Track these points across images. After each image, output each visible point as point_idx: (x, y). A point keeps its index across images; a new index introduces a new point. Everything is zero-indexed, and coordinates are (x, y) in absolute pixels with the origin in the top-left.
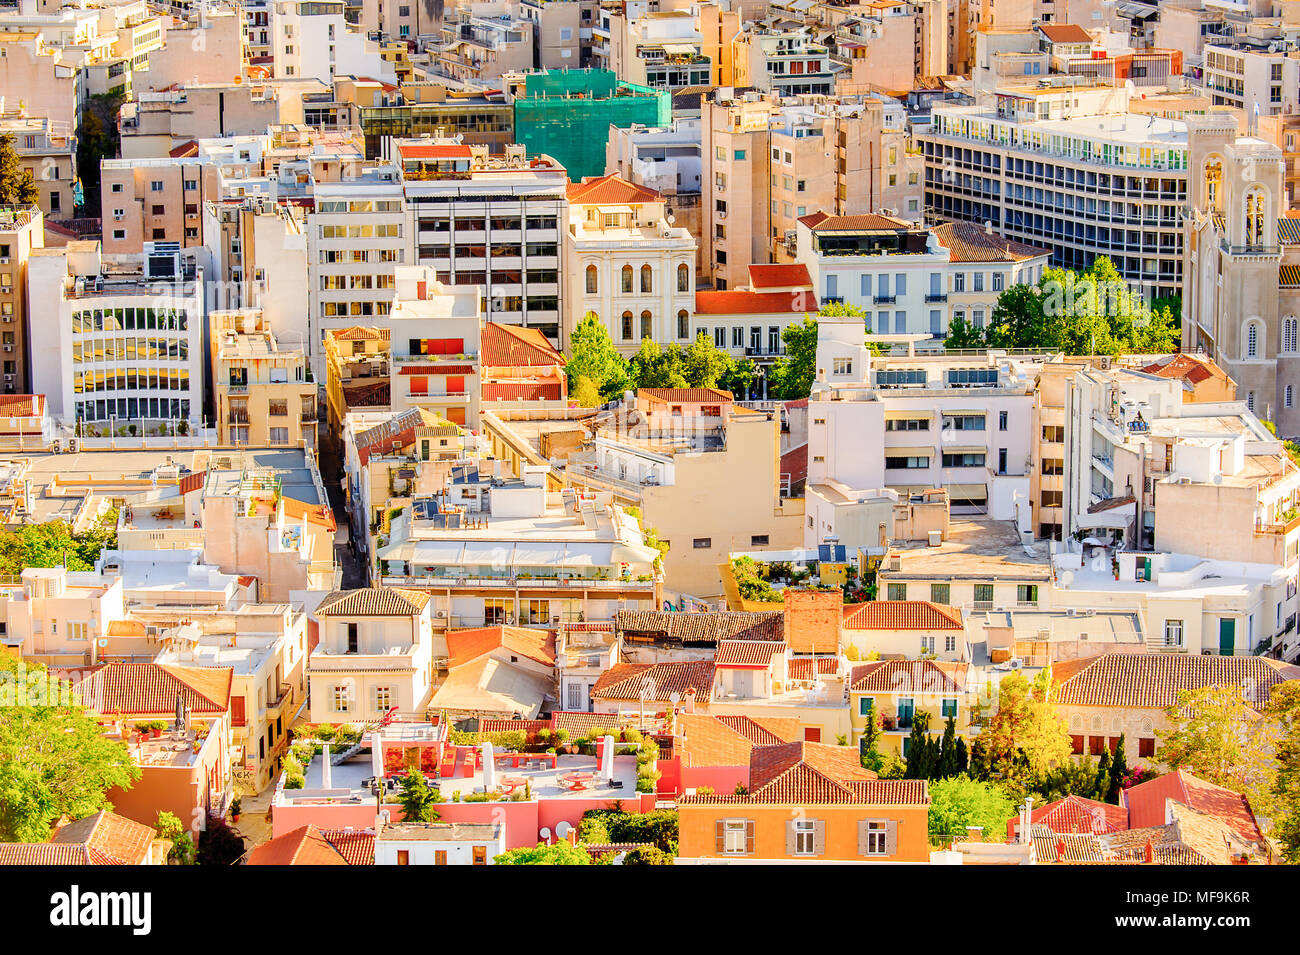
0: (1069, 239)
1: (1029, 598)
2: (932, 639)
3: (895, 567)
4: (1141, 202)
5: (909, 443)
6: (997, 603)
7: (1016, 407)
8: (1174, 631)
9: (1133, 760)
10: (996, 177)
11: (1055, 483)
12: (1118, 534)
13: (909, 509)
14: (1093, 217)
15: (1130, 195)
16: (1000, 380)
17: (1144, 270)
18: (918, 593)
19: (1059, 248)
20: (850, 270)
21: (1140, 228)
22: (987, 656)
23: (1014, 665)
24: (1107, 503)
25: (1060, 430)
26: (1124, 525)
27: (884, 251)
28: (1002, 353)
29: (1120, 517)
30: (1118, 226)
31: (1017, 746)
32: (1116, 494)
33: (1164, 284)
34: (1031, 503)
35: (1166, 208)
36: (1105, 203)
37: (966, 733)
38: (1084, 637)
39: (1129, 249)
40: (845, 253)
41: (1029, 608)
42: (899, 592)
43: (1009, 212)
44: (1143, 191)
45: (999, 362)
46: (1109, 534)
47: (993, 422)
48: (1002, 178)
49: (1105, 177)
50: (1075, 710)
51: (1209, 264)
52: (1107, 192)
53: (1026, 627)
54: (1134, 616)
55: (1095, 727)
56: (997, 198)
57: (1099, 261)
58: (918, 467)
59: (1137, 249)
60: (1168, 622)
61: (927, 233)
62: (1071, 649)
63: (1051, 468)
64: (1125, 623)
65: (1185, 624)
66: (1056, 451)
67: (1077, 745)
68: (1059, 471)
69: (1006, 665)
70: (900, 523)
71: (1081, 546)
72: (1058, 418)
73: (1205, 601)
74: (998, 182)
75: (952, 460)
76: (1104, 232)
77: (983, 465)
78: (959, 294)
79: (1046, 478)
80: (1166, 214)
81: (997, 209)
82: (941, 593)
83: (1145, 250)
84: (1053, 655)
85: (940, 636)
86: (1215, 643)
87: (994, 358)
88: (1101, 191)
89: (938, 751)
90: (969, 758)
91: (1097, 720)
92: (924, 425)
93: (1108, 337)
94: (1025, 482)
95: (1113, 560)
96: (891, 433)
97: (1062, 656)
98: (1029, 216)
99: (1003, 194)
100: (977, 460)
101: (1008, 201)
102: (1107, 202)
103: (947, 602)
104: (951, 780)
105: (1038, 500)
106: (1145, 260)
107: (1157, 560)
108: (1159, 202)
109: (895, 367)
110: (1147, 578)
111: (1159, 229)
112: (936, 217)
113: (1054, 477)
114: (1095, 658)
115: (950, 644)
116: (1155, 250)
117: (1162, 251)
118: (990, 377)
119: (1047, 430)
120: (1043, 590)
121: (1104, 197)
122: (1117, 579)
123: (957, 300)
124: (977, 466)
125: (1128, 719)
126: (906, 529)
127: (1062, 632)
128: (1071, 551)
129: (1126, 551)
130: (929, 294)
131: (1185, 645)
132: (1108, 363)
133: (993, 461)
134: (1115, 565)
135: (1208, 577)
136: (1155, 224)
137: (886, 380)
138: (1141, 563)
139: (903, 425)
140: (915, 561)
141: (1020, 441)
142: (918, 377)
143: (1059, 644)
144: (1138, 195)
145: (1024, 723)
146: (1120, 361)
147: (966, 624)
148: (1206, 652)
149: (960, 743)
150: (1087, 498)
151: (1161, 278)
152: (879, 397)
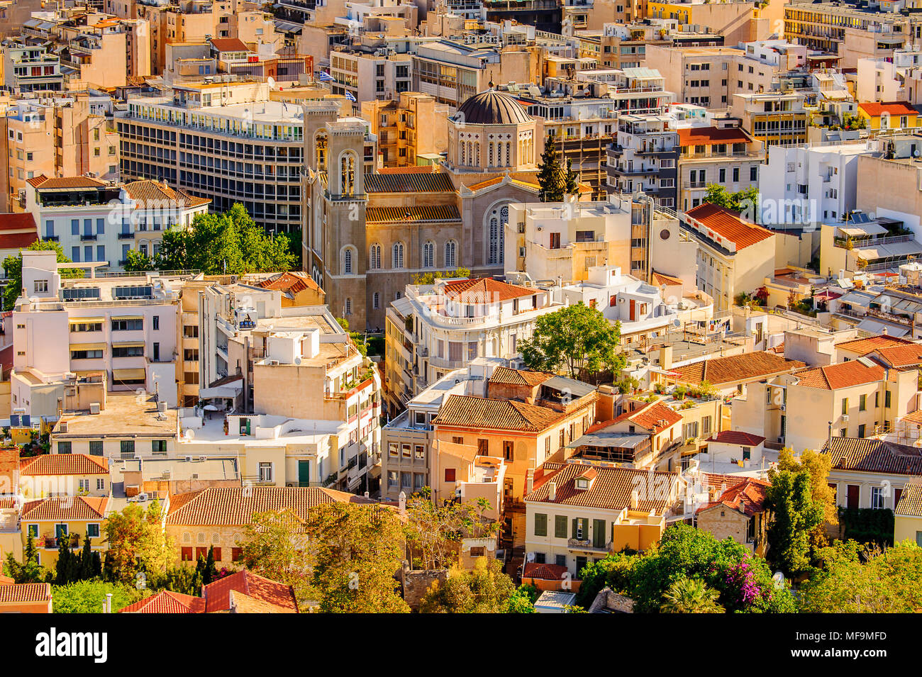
0: (225, 192)
1: (161, 449)
2: (87, 481)
3: (64, 429)
4: (275, 164)
5: (86, 340)
6: (138, 454)
7: (165, 311)
8: (265, 469)
9: (225, 562)
10: (173, 148)
11: (194, 367)
12: (230, 402)
13: (76, 388)
14: (241, 176)
15: (267, 159)
16: (154, 294)
17: (279, 212)
18: (81, 448)
19: (218, 198)
20: (63, 216)
21: (275, 183)
22: (121, 491)
23: (142, 498)
24: (226, 379)
25: (196, 328)
26: (233, 395)
27: (88, 203)
28: (156, 274)
29: (232, 390)
30: (259, 182)
31: (136, 555)
32: (230, 374)
33: (292, 222)
34: (177, 381)
35: (293, 168)
36: (249, 166)
37: (100, 546)
38: (195, 476)
39: (267, 198)
40: (60, 205)
41: (161, 456)
42: (66, 448)
43: (183, 173)
44: (276, 157)
45: (153, 280)
46: (225, 402)
47: (148, 324)
48: (178, 149)
49: (249, 147)
50: (185, 529)
51: (318, 208)
52: (251, 158)
53: (152, 471)
54: (235, 460)
55: (200, 540)
56: (174, 163)
57: (236, 206)
58: (95, 358)
59: (273, 198)
60: (261, 464)
61: (119, 189)
62: (186, 486)
63: (190, 355)
64: (229, 464)
65: (273, 465)
66: (193, 344)
67: (186, 552)
68: (196, 358)
69: (136, 498)
70: (69, 398)
71: (202, 412)
72: (194, 320)
73: (287, 448)
74: (174, 152)
75: (118, 352)
76: (249, 186)
77: (142, 355)
78: (143, 232)
79: (187, 363)
80: (293, 172)
81: (174, 171)
82: (97, 448)
83: (279, 198)
84: (173, 489)
85: (92, 479)
86: (295, 478)
87: (151, 278)
88: (246, 157)
89: (79, 561)
90: (103, 565)
91: (201, 536)
92: (98, 327)
93: (241, 261)
94: (172, 366)
95: (225, 420)
96: (74, 333)
97: (180, 490)
98: (197, 175)
99: (178, 160)
100: (137, 351)
101: (182, 165)
102: (251, 165)
103: (101, 454)
104: (85, 582)
105: (182, 378)
106: (279, 206)
107: (255, 420)
108: (288, 164)
109: (77, 286)
110: (248, 433)
111: (288, 184)
112: (129, 177)
113: (193, 363)
114: (201, 492)
115: (100, 484)
116: (286, 199)
117: (291, 199)
118: (146, 292)
119: (188, 329)
120: (170, 444)
121: (249, 161)
122: (227, 434)
123: (141, 236)
124: (138, 355)
125: (224, 534)
126: (74, 401)
127: (180, 472)
128: (196, 416)
129: (234, 414)
130: (121, 233)
131: (274, 480)
132: (235, 280)
133: (149, 352)
134: (226, 424)
135: (292, 431)
136: (285, 179)
137: (70, 295)
138: (243, 423)
139: (82, 328)
140: (77, 425)
141: (169, 337)
142: (95, 292)
143: (178, 482)
144: (273, 159)
145: (142, 539)
146: (244, 279)
147: (111, 469)
148: (289, 485)
149: (96, 555)
150: (213, 376)
151: (291, 218)
152: (65, 308)
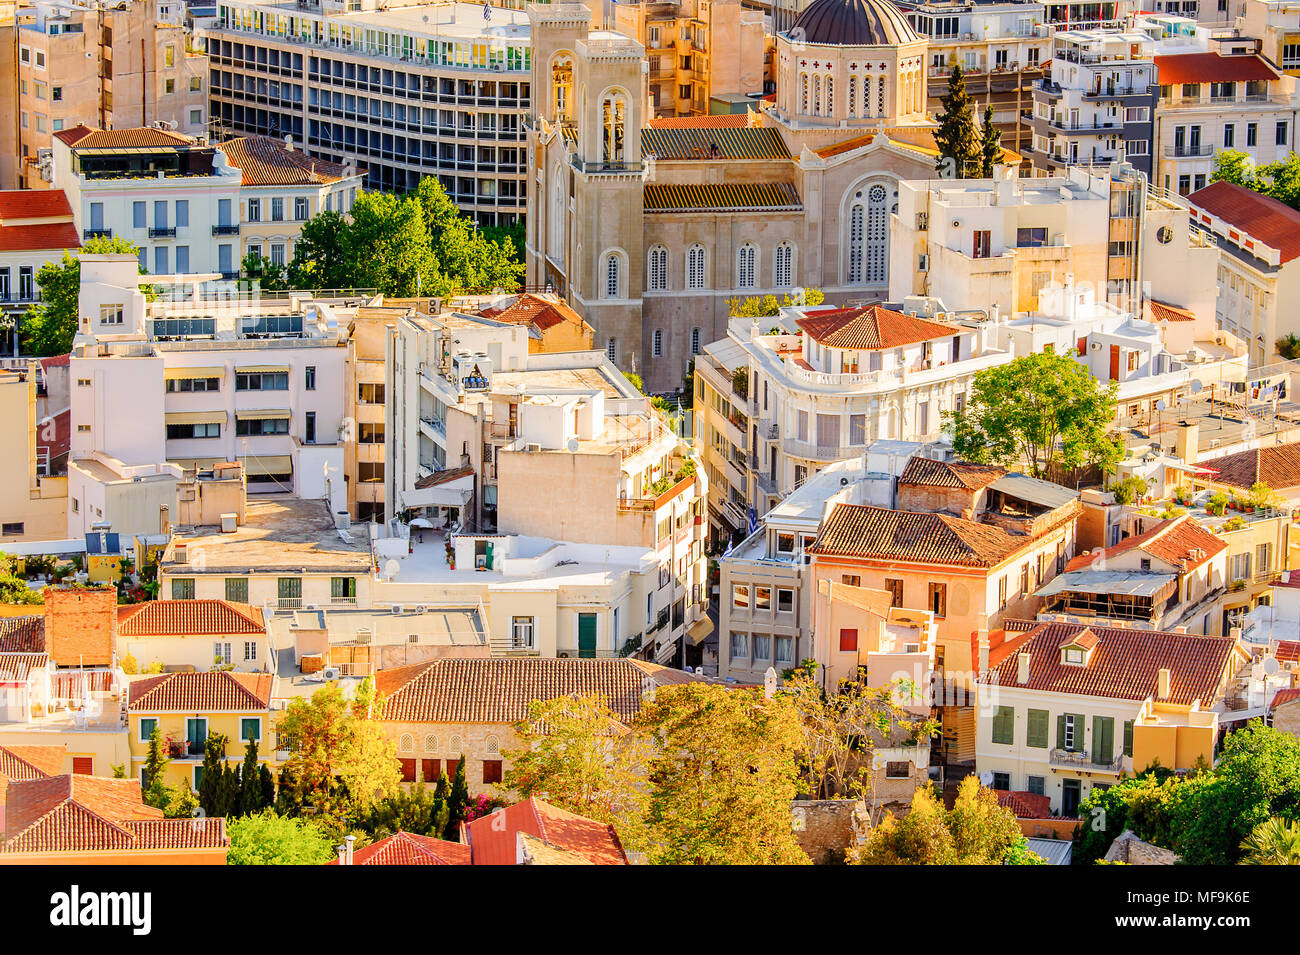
0: (388, 156)
1: (346, 593)
2: (228, 645)
3: (181, 559)
4: (475, 110)
5: (195, 407)
6: (307, 600)
7: (327, 362)
8: (523, 629)
9: (476, 786)
10: (297, 81)
11: (376, 453)
12: (453, 513)
13: (196, 488)
14: (417, 129)
15: (461, 101)
16: (306, 329)
17: (480, 193)
18: (210, 590)
19: (375, 167)
20: (118, 197)
21: (474, 142)
22: (295, 665)
23: (329, 675)
24: (438, 476)
25: (380, 389)
26: (459, 502)
27: (161, 173)
28: (307, 295)
29: (455, 493)
30: (447, 140)
31: (334, 773)
32: (449, 466)
33: (504, 209)
34: (347, 478)
35: (506, 117)
36: (431, 112)
37: (272, 759)
38: (414, 639)
39: (461, 167)
40: (113, 176)
41: (346, 605)
42: (186, 589)
43: (314, 123)
44: (477, 97)
45: (304, 306)
46: (442, 514)
47: (297, 379)
48: (305, 82)
49: (431, 81)
50: (404, 728)
51: (558, 185)
52: (434, 99)
53: (342, 629)
54: (474, 613)
55: (430, 747)
56: (299, 107)
57: (424, 183)
58: (207, 437)
59: (471, 168)
60: (515, 619)
61: (213, 150)
62: (398, 654)
63: (369, 435)
64: (463, 621)
65: (536, 621)
66: (376, 414)
67: (408, 770)
68: (380, 438)
69: (319, 675)
70: (185, 505)
71: (408, 529)
72: (378, 374)
73: (560, 593)
74: (299, 88)
75: (249, 427)
76: (430, 147)
77: (287, 433)
78: (254, 225)
79: (364, 447)
80: (506, 124)
81: (299, 120)
82: (238, 590)
83: (481, 168)
84: (377, 662)
85: (237, 642)
86: (573, 643)
87: (298, 302)
88: (426, 98)
89: (238, 781)
90: (276, 789)
91: (431, 740)
92: (213, 384)
93: (437, 275)
94: (338, 453)
95: (448, 545)
96: (172, 395)
97: (388, 663)
98: (338, 128)
99: (306, 101)
100: (280, 426)
101: (313, 110)
102: (434, 111)
103: (245, 599)
104: (254, 817)
105: (355, 473)
106: (481, 181)
107: (501, 546)
108: (497, 110)
109: (177, 314)
110: (489, 566)
111: (497, 143)
112: (225, 131)
113: (374, 446)
114: (428, 665)
115: (250, 652)
116: (492, 169)
117: (501, 169)
118: (293, 326)
119: (365, 389)
120: (362, 584)
121: (430, 105)
122: (453, 568)
123: (251, 231)
124: (279, 433)
125: (470, 736)
126: (194, 512)
127: (387, 633)
128: (396, 535)
129: (463, 533)
130: (217, 224)
131: (537, 646)
132: (437, 307)
133: (298, 428)
134: (450, 551)
135: (563, 563)
136: (492, 136)
137: (166, 330)
138: (482, 549)
139: (187, 385)
140: (201, 553)
141: (334, 404)
142: (206, 326)
143: (383, 648)
144: (471, 102)
145: (343, 745)
146: (453, 304)
147: (269, 627)
148: (562, 654)
149: (264, 771)
150: (414, 470)
151: (501, 202)
152: (158, 352)
